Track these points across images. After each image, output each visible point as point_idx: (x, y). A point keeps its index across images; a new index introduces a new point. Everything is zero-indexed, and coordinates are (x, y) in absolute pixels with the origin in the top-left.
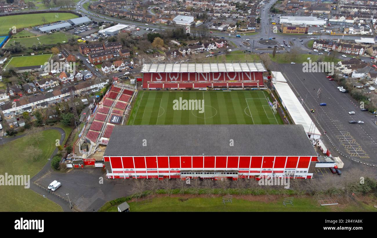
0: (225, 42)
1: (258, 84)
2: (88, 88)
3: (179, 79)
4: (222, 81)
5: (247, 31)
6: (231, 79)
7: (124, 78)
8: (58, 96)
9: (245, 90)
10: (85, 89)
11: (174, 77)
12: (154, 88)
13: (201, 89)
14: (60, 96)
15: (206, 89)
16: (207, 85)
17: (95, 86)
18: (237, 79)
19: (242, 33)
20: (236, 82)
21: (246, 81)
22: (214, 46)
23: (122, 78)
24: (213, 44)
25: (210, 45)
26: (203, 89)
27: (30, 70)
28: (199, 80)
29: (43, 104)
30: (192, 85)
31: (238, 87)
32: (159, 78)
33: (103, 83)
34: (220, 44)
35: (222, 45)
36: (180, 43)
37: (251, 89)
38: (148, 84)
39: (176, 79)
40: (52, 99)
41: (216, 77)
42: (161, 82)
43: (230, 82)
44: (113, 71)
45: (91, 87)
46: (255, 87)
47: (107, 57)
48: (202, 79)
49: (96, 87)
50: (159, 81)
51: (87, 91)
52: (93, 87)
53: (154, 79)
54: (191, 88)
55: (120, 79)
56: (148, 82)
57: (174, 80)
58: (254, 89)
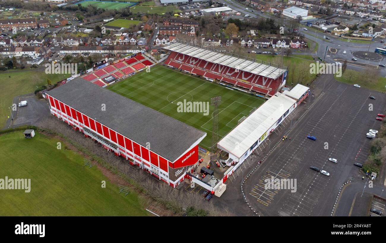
0: (303, 42)
1: (269, 92)
2: (124, 51)
3: (196, 65)
4: (233, 78)
5: (360, 37)
6: (243, 78)
7: (162, 52)
8: (99, 51)
9: (249, 94)
10: (121, 51)
11: (194, 61)
12: (171, 66)
13: (208, 79)
14: (101, 51)
15: (212, 81)
16: (216, 77)
17: (130, 51)
18: (250, 80)
19: (347, 39)
20: (247, 83)
21: (258, 85)
22: (286, 44)
23: (160, 52)
24: (284, 42)
25: (279, 42)
26: (210, 80)
27: (113, 30)
28: (213, 70)
29: (86, 54)
30: (204, 72)
31: (245, 88)
32: (181, 58)
33: (138, 51)
34: (295, 44)
35: (298, 45)
36: (256, 34)
37: (257, 95)
38: (170, 61)
39: (194, 63)
40: (94, 52)
41: (230, 72)
42: (181, 62)
43: (241, 81)
44: (164, 44)
45: (127, 51)
46: (262, 94)
47: (173, 32)
48: (217, 70)
49: (132, 52)
50: (180, 61)
51: (122, 54)
52: (129, 51)
53: (177, 59)
54: (201, 76)
55: (158, 52)
56: (171, 59)
57: (192, 64)
58: (259, 96)
